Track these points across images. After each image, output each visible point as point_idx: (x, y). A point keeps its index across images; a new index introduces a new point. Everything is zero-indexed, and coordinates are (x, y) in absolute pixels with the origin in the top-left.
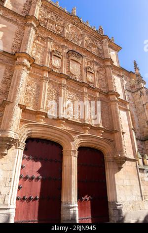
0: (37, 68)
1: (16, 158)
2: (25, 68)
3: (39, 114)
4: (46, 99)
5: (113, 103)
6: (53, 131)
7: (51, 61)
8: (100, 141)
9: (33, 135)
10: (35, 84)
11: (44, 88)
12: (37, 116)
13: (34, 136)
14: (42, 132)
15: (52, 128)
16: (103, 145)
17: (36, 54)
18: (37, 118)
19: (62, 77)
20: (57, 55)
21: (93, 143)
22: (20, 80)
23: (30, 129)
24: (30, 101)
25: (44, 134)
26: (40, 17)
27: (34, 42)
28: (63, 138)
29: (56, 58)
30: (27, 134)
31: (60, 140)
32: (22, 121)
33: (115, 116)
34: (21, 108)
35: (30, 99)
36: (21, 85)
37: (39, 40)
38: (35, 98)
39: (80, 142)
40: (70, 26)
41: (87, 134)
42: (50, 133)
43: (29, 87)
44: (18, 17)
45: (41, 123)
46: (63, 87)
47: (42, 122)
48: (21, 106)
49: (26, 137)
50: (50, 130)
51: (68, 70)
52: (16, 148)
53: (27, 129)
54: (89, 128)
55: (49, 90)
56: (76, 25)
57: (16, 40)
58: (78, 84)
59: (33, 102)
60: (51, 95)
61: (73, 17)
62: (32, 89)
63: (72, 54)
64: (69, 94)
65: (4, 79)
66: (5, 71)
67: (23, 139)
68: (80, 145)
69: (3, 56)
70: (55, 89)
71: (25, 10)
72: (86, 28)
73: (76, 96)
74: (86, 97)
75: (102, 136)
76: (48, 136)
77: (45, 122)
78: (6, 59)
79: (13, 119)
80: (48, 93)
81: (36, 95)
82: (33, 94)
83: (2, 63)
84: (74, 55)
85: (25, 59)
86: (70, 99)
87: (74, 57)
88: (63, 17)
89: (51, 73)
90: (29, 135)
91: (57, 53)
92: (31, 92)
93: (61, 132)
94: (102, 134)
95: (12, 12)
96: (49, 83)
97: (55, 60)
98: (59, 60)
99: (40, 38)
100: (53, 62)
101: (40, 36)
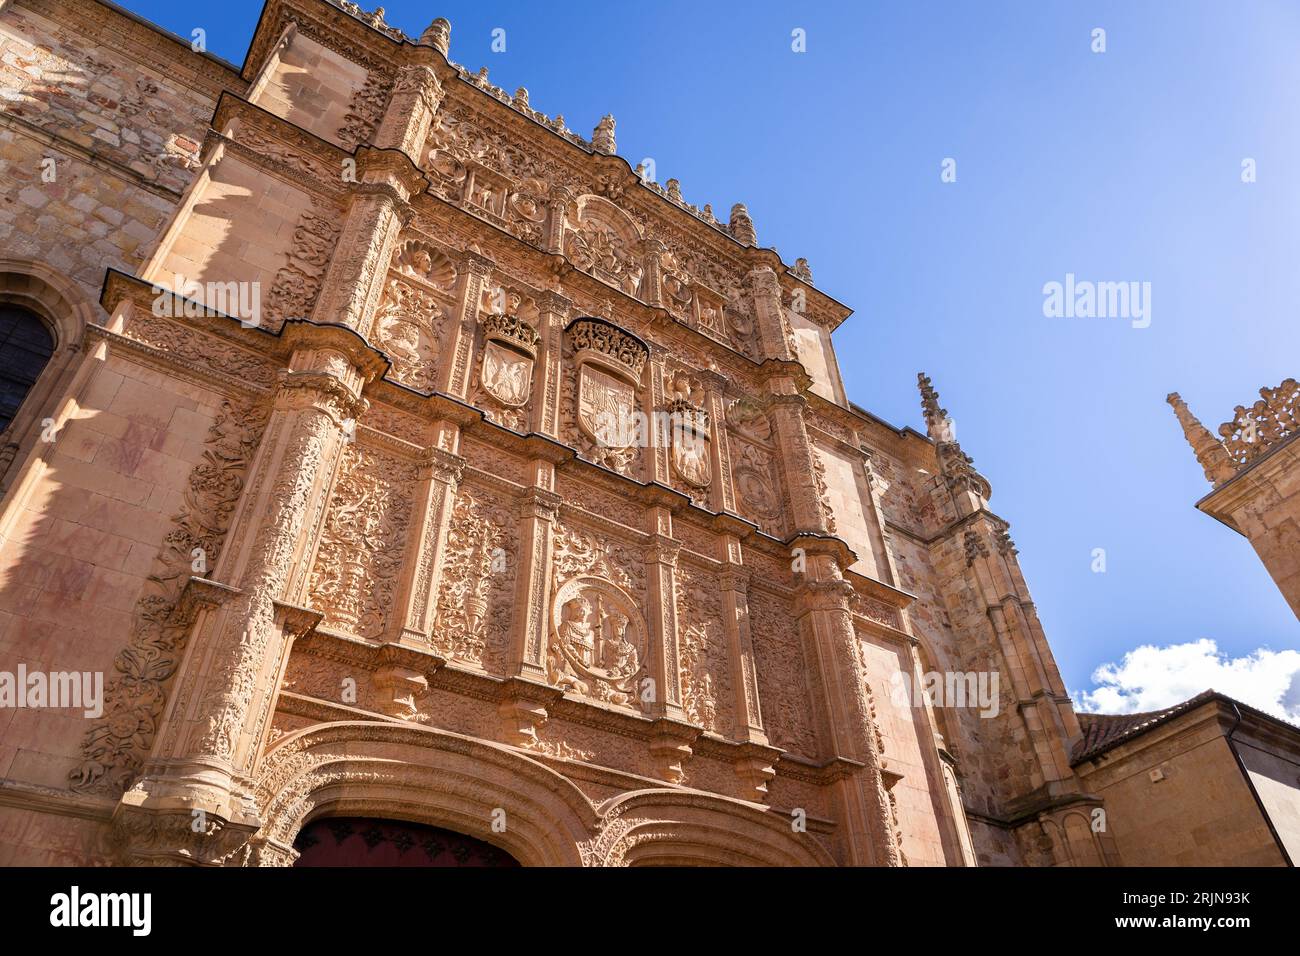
0: (399, 405)
2: (329, 407)
3: (392, 664)
4: (438, 577)
5: (822, 599)
6: (475, 769)
7: (477, 372)
8: (757, 833)
9: (346, 794)
10: (379, 494)
11: (430, 512)
12: (379, 676)
13: (352, 801)
14: (403, 777)
15: (466, 750)
17: (397, 331)
18: (380, 688)
19: (533, 457)
20: (515, 340)
21: (717, 847)
22: (297, 468)
23: (330, 758)
24: (345, 586)
25: (420, 788)
26: (433, 154)
27: (391, 274)
28: (533, 814)
29: (509, 354)
30: (315, 793)
32: (288, 712)
33: (838, 677)
34: (287, 630)
35: (348, 574)
36: (298, 497)
37: (416, 266)
38: (377, 570)
39: (632, 840)
40: (582, 202)
41: (677, 787)
42: (450, 783)
43: (348, 507)
44: (318, 151)
45: (403, 721)
46: (538, 512)
47: (410, 717)
48: (288, 618)
49: (301, 807)
50: (454, 762)
51: (567, 417)
53: (315, 761)
54: (686, 748)
55: (461, 527)
56: (614, 196)
57: (293, 260)
58: (624, 495)
59: (362, 594)
60: (469, 551)
61: (597, 159)
62: (362, 521)
63: (591, 335)
64: (574, 548)
65: (205, 462)
66: (219, 420)
67: (281, 821)
68: (636, 856)
69: (214, 338)
70: (493, 519)
71: (355, 123)
72: (664, 214)
73: (609, 559)
74: (668, 567)
75: (764, 799)
76: (443, 803)
77: (425, 717)
78: (230, 355)
79: (235, 696)
80: (450, 544)
81: (384, 551)
82: (369, 547)
83: (206, 379)
84: (600, 343)
85: (336, 357)
86: (580, 576)
87: (601, 350)
88: (551, 160)
89: (475, 435)
90: (324, 798)
91: (513, 331)
92: (354, 536)
93: (516, 773)
94: (763, 788)
95: (286, 129)
96: (460, 484)
97: (500, 367)
98: (522, 365)
99: (427, 257)
100: (491, 376)
101: (425, 247)
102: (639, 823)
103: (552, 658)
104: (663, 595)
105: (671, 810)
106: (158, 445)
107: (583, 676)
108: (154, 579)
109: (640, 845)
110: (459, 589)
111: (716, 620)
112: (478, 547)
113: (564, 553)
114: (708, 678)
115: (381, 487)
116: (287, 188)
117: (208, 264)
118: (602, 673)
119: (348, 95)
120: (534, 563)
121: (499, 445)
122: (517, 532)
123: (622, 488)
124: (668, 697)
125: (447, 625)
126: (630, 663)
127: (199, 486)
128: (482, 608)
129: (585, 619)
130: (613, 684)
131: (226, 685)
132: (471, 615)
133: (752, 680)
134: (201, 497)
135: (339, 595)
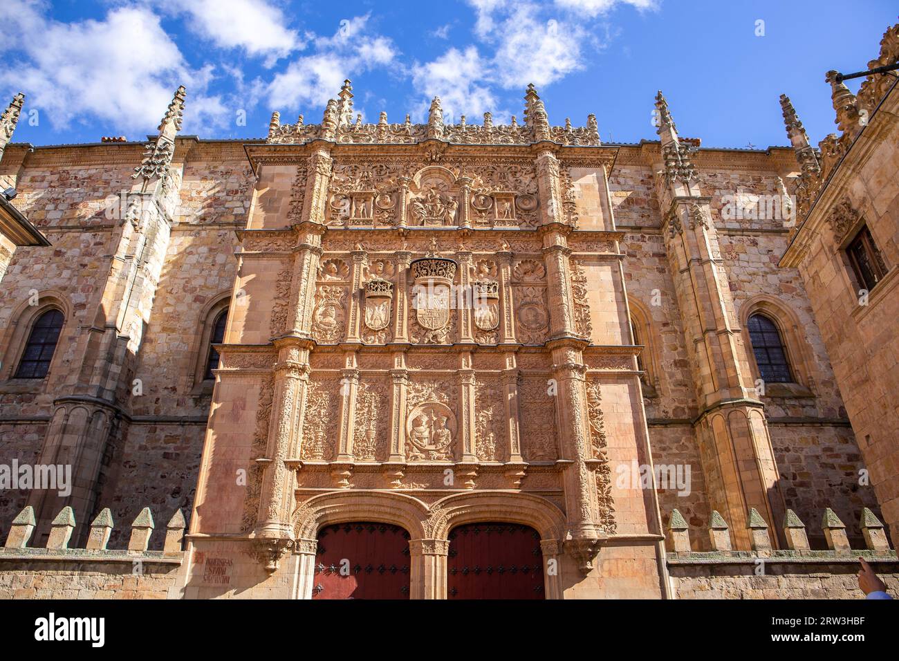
0: (328, 352)
1: (296, 576)
2: (293, 374)
3: (335, 469)
4: (352, 426)
5: (561, 374)
6: (375, 501)
7: (363, 317)
8: (517, 503)
9: (329, 518)
10: (325, 396)
12: (332, 475)
13: (332, 520)
14: (348, 509)
15: (369, 495)
16: (526, 511)
17: (325, 314)
18: (334, 478)
19: (393, 352)
20: (379, 293)
21: (495, 512)
22: (284, 406)
23: (319, 508)
24: (316, 441)
25: (354, 511)
26: (333, 199)
27: (318, 284)
28: (402, 514)
29: (377, 301)
30: (317, 520)
31: (396, 519)
32: (300, 495)
34: (291, 468)
35: (316, 437)
36: (286, 417)
37: (330, 272)
38: (328, 431)
39: (449, 517)
40: (417, 178)
41: (470, 490)
42: (366, 508)
43: (314, 408)
44: (278, 235)
45: (345, 489)
46: (395, 381)
47: (346, 487)
48: (290, 465)
49: (314, 526)
50: (366, 499)
51: (412, 321)
52: (294, 554)
53: (314, 510)
54: (474, 473)
55: (361, 400)
56: (438, 160)
57: (277, 301)
58: (444, 353)
59: (323, 443)
60: (367, 409)
61: (421, 145)
62: (320, 412)
63: (419, 269)
64: (417, 391)
65: (260, 408)
66: (262, 389)
67: (307, 532)
68: (454, 521)
69: (254, 354)
70: (377, 390)
71: (295, 204)
72: (471, 154)
73: (436, 390)
74: (467, 385)
75: (520, 487)
76: (366, 515)
77: (352, 485)
78: (261, 359)
79: (275, 498)
80: (357, 409)
81: (330, 422)
82: (323, 422)
83: (253, 373)
84: (425, 272)
85: (292, 349)
86: (420, 404)
87: (427, 275)
88: (398, 158)
89: (364, 352)
90: (322, 521)
91: (377, 289)
92: (317, 420)
93: (393, 499)
94: (518, 482)
95: (263, 233)
96: (359, 379)
97: (374, 310)
98: (385, 303)
99: (334, 266)
100: (369, 317)
101: (332, 261)
102: (451, 509)
103: (408, 447)
104: (464, 400)
105: (468, 500)
106: (243, 409)
107: (422, 451)
108: (251, 459)
109: (453, 518)
110: (363, 429)
111: (498, 403)
112: (370, 407)
113: (413, 394)
114: (492, 435)
115: (326, 394)
116: (270, 262)
117: (246, 321)
118: (433, 447)
119: (289, 188)
120: (394, 407)
121: (376, 352)
122: (388, 393)
123: (441, 350)
124: (464, 451)
125: (359, 446)
126: (447, 439)
127: (259, 419)
128: (373, 434)
129: (424, 423)
130: (438, 451)
131: (272, 495)
132: (369, 439)
133: (516, 430)
134: (261, 423)
135: (314, 446)
